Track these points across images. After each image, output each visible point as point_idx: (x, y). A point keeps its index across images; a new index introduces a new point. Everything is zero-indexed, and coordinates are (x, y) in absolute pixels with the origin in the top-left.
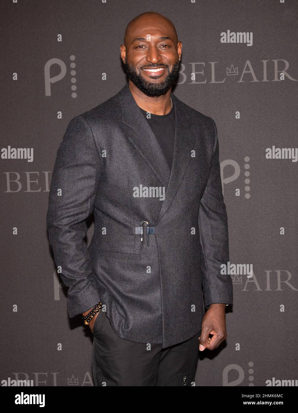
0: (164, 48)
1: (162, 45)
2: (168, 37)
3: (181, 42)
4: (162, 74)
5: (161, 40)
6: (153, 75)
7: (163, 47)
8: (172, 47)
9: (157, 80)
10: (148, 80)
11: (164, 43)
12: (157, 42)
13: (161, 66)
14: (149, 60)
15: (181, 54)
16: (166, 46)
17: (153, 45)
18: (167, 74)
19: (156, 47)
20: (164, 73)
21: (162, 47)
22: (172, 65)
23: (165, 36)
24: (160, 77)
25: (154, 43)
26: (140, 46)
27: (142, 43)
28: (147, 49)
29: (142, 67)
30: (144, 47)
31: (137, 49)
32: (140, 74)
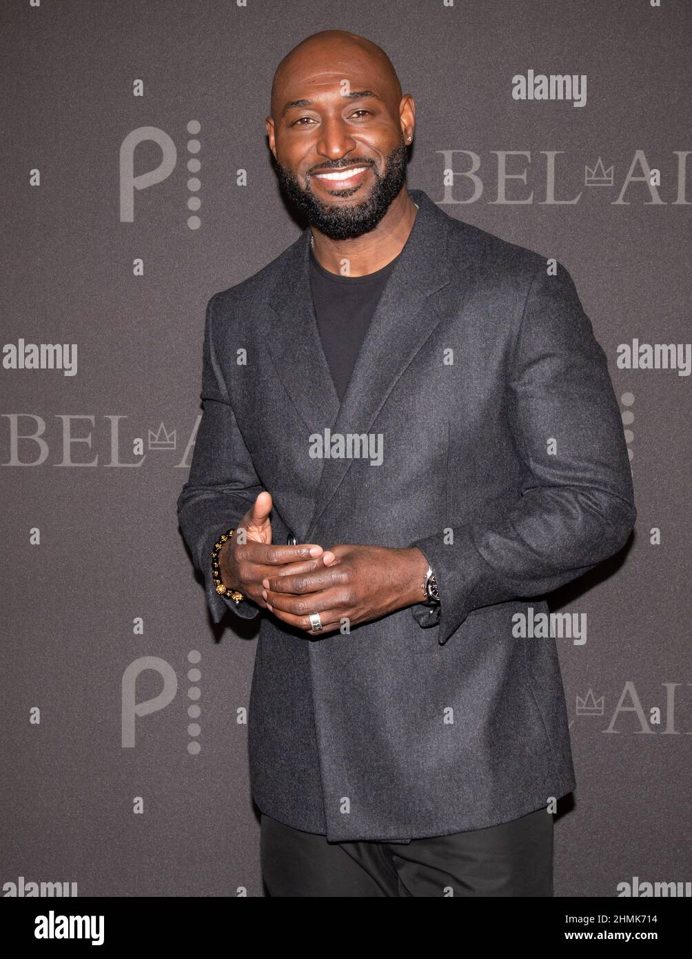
0: (361, 119)
1: (357, 110)
2: (367, 92)
3: (409, 97)
4: (360, 181)
5: (350, 100)
6: (340, 186)
7: (359, 115)
8: (380, 112)
9: (350, 198)
10: (328, 200)
11: (360, 105)
12: (340, 107)
13: (354, 165)
14: (323, 151)
15: (413, 124)
16: (364, 112)
17: (331, 114)
18: (373, 181)
19: (339, 120)
20: (365, 180)
21: (355, 115)
22: (382, 157)
23: (358, 90)
24: (355, 191)
25: (333, 110)
26: (301, 120)
27: (305, 113)
28: (319, 125)
29: (310, 171)
30: (311, 121)
31: (295, 126)
32: (308, 188)
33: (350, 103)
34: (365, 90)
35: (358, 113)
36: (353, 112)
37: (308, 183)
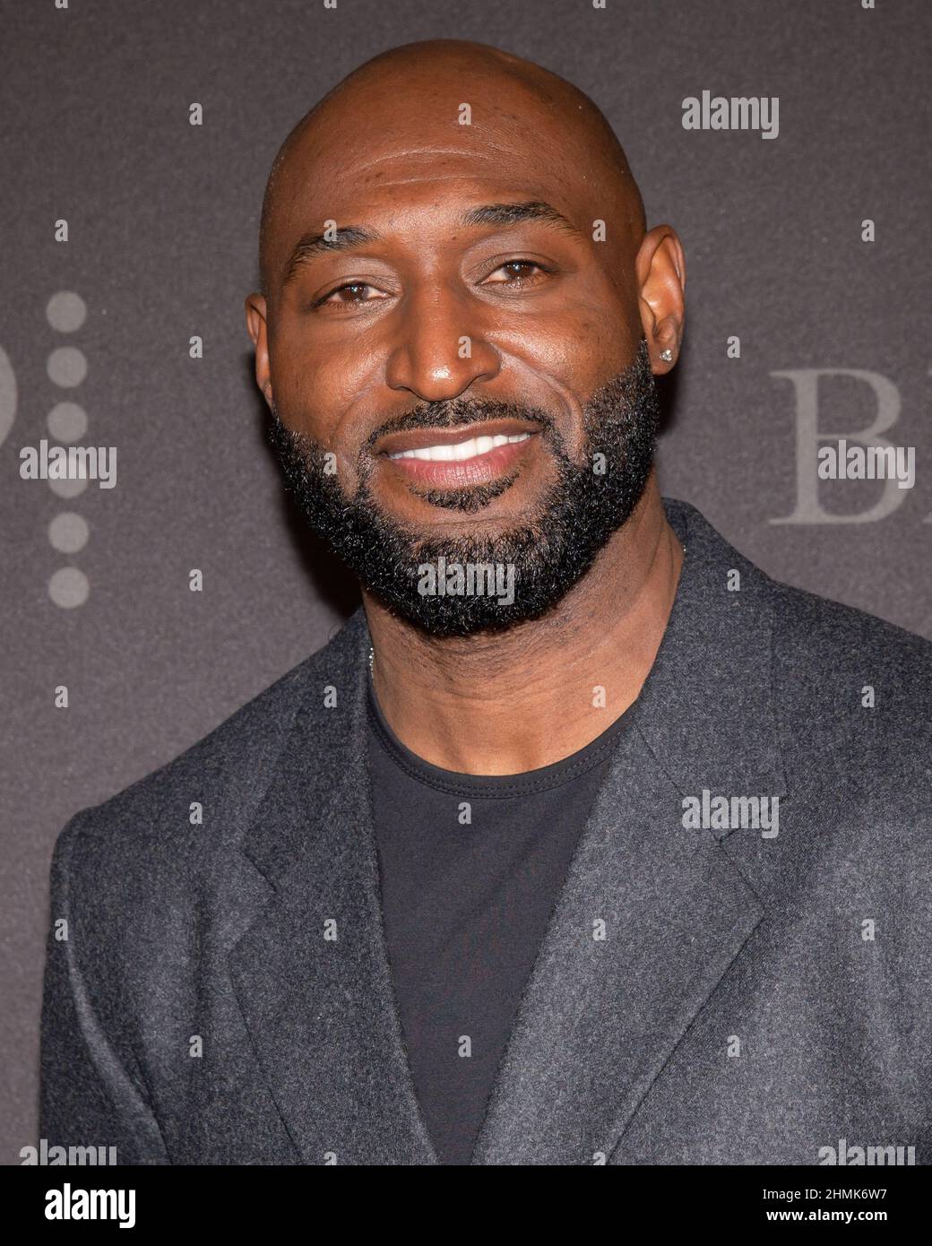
0: (516, 287)
1: (508, 259)
2: (534, 205)
3: (666, 233)
4: (512, 471)
5: (485, 227)
6: (454, 481)
7: (513, 275)
8: (574, 268)
9: (483, 513)
10: (422, 520)
11: (515, 242)
12: (454, 249)
13: (489, 422)
14: (402, 375)
15: (679, 315)
16: (527, 266)
17: (430, 265)
18: (549, 470)
19: (451, 282)
20: (527, 465)
21: (500, 275)
22: (573, 405)
23: (508, 200)
24: (496, 494)
25: (435, 258)
26: (343, 289)
27: (355, 268)
28: (395, 301)
29: (372, 440)
30: (373, 293)
31: (325, 309)
32: (362, 493)
33: (487, 236)
34: (532, 199)
35: (507, 266)
36: (496, 262)
37: (363, 475)
